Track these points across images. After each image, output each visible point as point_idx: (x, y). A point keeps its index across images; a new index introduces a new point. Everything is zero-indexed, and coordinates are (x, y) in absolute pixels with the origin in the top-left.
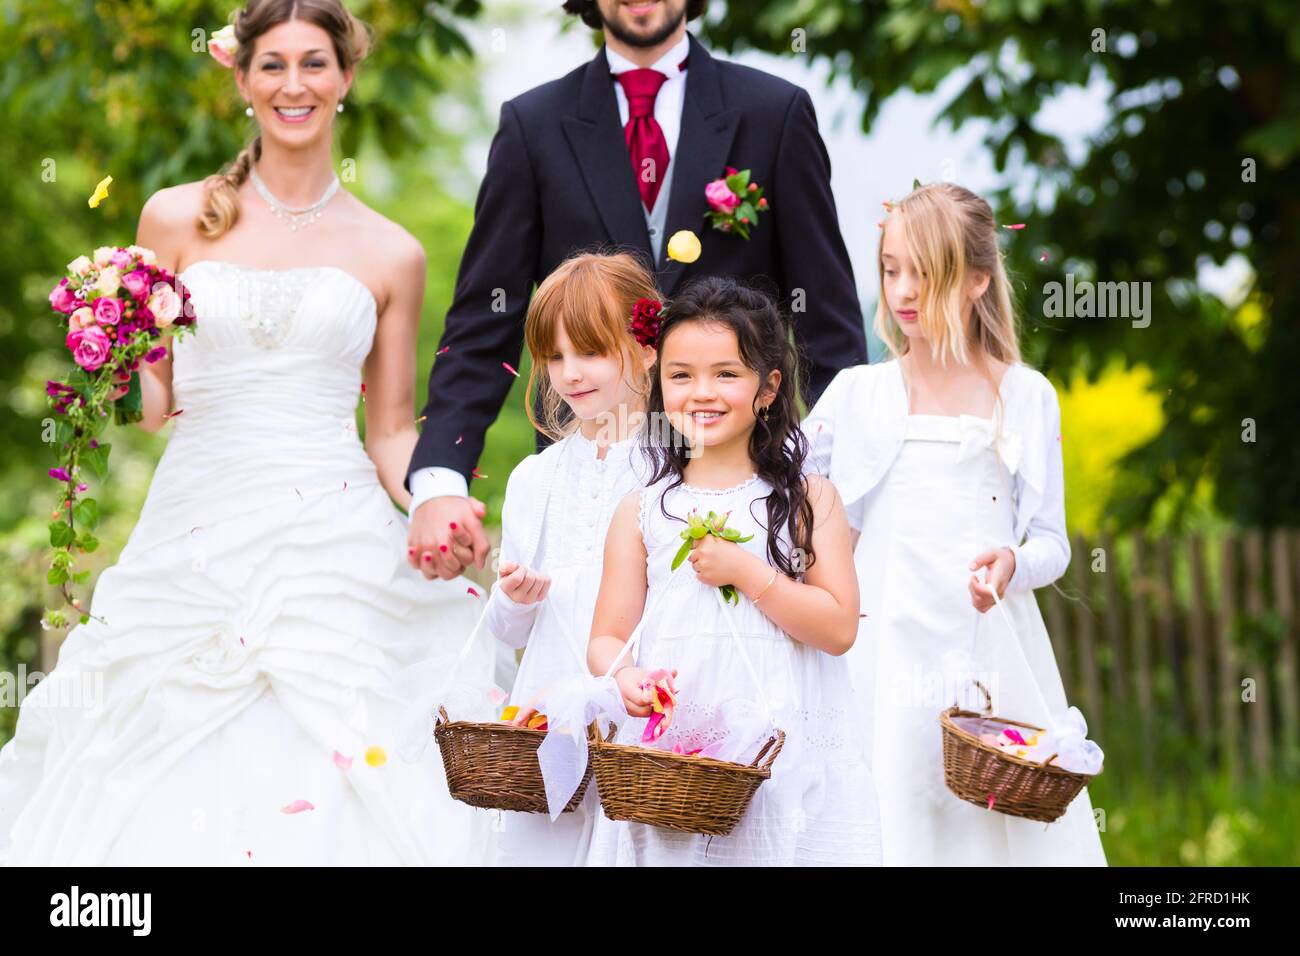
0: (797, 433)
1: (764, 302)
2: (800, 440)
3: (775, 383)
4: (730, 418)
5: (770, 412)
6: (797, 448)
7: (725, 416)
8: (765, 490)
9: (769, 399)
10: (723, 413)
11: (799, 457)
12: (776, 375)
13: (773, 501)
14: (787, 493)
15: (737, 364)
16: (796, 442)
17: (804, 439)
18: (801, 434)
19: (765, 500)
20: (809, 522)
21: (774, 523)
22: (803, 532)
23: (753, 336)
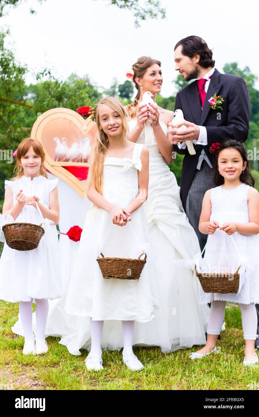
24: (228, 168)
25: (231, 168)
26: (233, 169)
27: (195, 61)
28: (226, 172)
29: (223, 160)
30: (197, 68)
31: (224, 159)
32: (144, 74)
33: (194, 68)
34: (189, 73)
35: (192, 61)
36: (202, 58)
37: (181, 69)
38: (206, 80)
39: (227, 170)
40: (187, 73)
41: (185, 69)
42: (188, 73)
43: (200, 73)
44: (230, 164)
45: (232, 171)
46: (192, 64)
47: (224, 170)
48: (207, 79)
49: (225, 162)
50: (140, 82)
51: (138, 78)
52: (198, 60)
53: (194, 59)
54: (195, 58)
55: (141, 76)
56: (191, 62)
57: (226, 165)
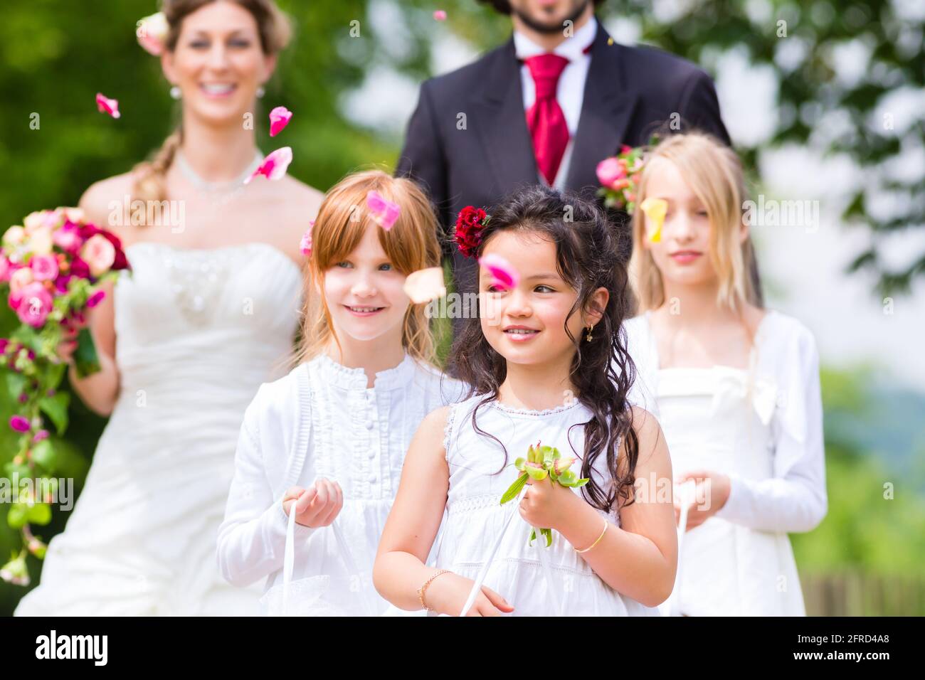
0: (624, 357)
1: (592, 212)
2: (627, 365)
3: (602, 302)
4: (545, 336)
5: (593, 333)
6: (624, 373)
7: (540, 333)
8: (584, 415)
9: (594, 319)
10: (537, 331)
11: (625, 383)
12: (603, 293)
13: (592, 427)
14: (609, 420)
15: (555, 277)
16: (622, 366)
17: (632, 363)
18: (629, 357)
19: (583, 426)
20: (633, 455)
21: (593, 451)
22: (625, 464)
23: (575, 249)
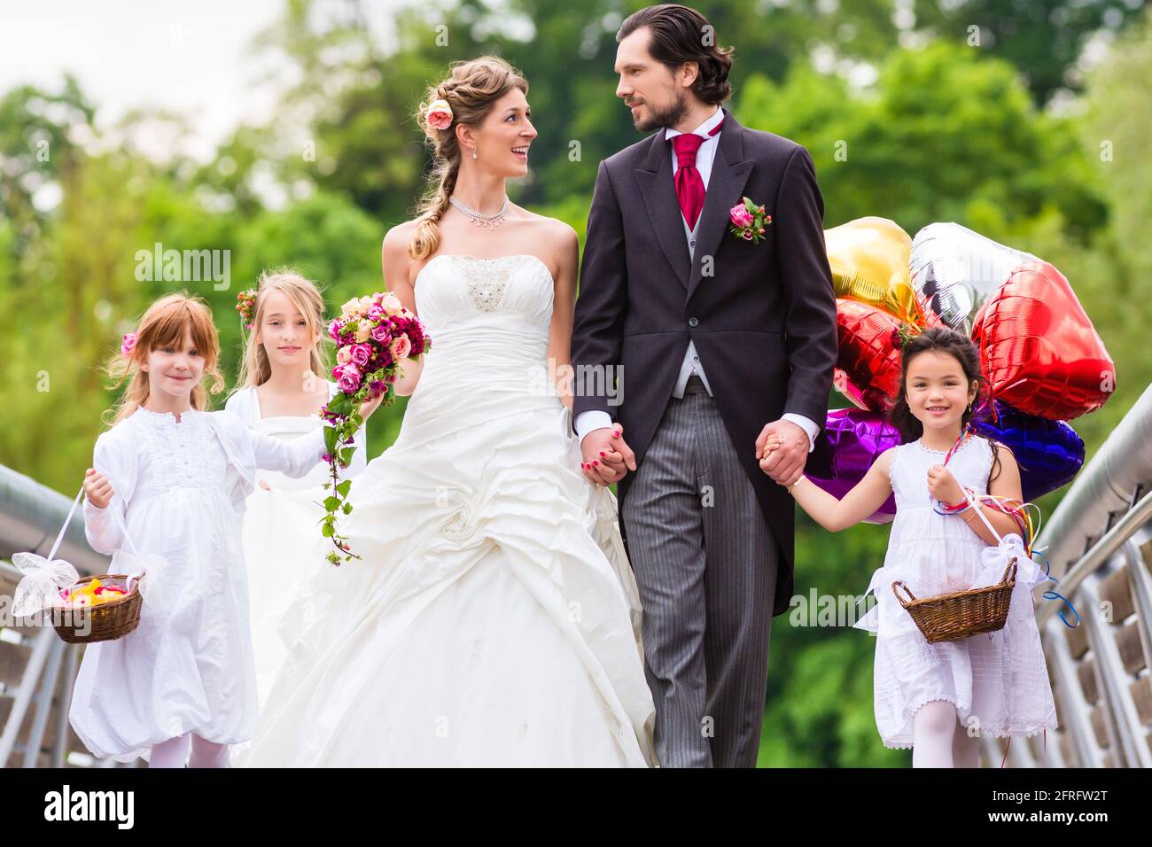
24: (932, 401)
25: (940, 400)
26: (944, 404)
27: (682, 81)
28: (928, 409)
29: (919, 381)
30: (681, 101)
31: (919, 378)
32: (486, 115)
33: (674, 101)
34: (660, 111)
35: (674, 79)
36: (704, 77)
37: (637, 95)
38: (701, 140)
39: (929, 404)
40: (652, 110)
41: (648, 97)
42: (657, 111)
43: (687, 115)
44: (935, 392)
45: (941, 408)
46: (674, 88)
47: (922, 404)
48: (705, 138)
49: (923, 385)
50: (470, 137)
51: (465, 127)
52: (689, 81)
53: (681, 74)
54: (683, 73)
55: (475, 123)
56: (669, 81)
57: (925, 392)
